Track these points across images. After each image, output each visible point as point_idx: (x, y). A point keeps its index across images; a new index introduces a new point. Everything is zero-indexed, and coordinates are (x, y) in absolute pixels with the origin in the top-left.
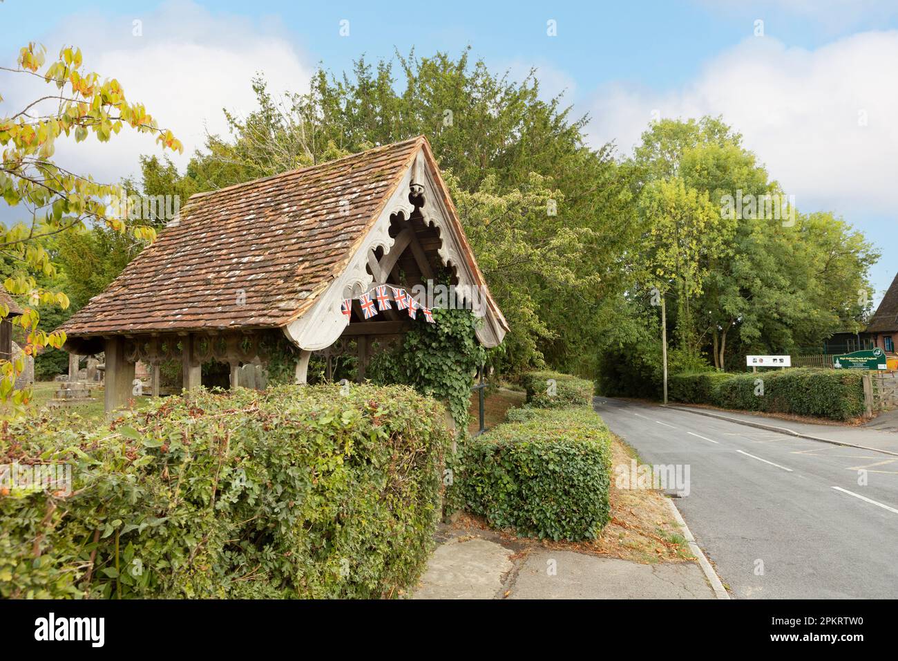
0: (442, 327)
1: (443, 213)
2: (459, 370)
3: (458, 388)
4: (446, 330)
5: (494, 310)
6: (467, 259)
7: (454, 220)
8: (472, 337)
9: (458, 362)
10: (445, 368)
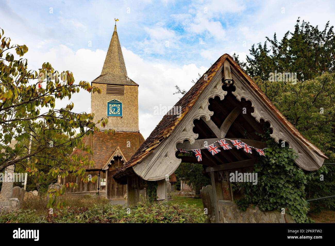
0: (271, 159)
1: (251, 92)
2: (291, 187)
3: (292, 199)
4: (274, 162)
5: (308, 145)
6: (276, 116)
7: (259, 95)
8: (292, 164)
9: (288, 182)
10: (280, 185)
